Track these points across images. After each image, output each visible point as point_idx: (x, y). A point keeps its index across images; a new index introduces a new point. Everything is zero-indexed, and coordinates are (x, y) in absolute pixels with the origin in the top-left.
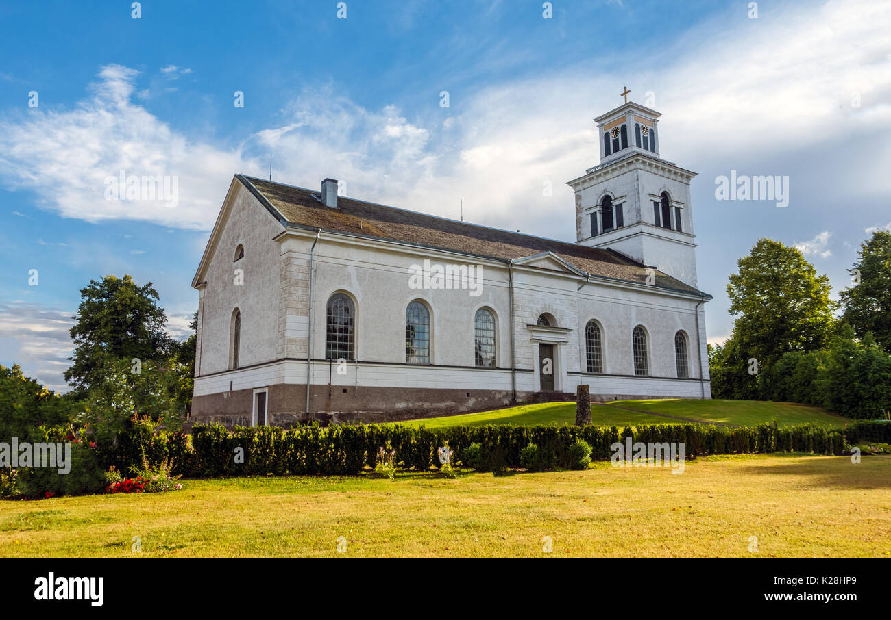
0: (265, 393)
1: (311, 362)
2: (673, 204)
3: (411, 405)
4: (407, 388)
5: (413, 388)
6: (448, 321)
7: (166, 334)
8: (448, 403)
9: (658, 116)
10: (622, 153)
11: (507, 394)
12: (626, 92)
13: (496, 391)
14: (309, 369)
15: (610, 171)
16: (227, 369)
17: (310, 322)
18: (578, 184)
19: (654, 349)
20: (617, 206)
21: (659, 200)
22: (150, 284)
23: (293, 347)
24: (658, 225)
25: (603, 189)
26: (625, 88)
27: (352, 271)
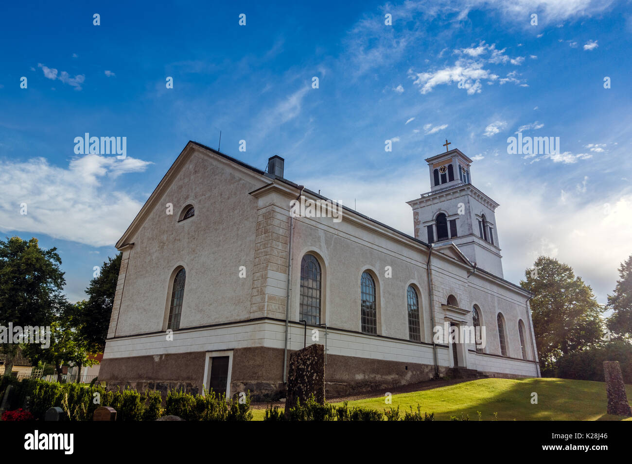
0: (228, 357)
1: (289, 324)
2: (488, 224)
3: (367, 377)
4: (364, 359)
5: (368, 359)
6: (390, 294)
7: (63, 296)
8: (393, 376)
9: (470, 163)
10: (449, 184)
11: (432, 369)
12: (447, 144)
13: (425, 365)
14: (286, 332)
15: (444, 195)
16: (160, 330)
17: (288, 280)
18: (416, 203)
19: (509, 333)
20: (450, 221)
21: (481, 220)
22: (55, 249)
23: (273, 307)
24: (482, 237)
25: (438, 208)
26: (447, 141)
27: (321, 233)
